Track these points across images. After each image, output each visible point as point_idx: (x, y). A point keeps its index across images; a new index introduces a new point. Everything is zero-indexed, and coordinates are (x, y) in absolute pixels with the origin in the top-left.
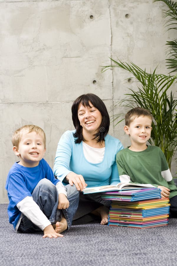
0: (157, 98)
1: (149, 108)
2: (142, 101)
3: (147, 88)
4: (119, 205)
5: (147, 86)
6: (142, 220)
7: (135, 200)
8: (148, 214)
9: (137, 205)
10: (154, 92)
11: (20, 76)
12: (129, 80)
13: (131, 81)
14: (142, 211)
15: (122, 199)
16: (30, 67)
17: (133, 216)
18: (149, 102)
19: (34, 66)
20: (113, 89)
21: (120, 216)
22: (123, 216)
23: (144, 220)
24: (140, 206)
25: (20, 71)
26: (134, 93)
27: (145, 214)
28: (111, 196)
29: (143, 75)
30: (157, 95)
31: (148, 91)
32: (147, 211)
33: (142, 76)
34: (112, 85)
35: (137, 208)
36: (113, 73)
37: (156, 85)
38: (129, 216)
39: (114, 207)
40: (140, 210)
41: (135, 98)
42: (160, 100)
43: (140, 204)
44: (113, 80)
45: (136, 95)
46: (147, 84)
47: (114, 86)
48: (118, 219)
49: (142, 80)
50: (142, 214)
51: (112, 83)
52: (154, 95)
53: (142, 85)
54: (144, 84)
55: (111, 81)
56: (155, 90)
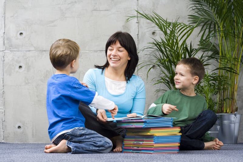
0: (177, 47)
1: (170, 57)
2: (163, 49)
3: (169, 37)
4: (133, 133)
5: (169, 35)
6: (153, 145)
7: (147, 126)
8: (159, 140)
9: (148, 132)
10: (175, 41)
11: (53, 26)
12: (154, 33)
13: (155, 34)
14: (154, 137)
15: (135, 126)
16: (62, 18)
17: (146, 143)
18: (170, 51)
19: (66, 17)
20: (138, 41)
21: (133, 143)
22: (136, 143)
23: (156, 145)
24: (151, 132)
25: (53, 22)
26: (156, 42)
27: (157, 140)
28: (125, 124)
29: (165, 24)
30: (177, 43)
31: (169, 41)
32: (158, 137)
33: (163, 25)
34: (137, 37)
35: (149, 134)
36: (138, 26)
37: (177, 34)
38: (141, 142)
39: (129, 135)
40: (151, 137)
41: (157, 46)
42: (180, 49)
43: (152, 131)
44: (138, 32)
45: (158, 44)
46: (169, 34)
47: (140, 37)
48: (132, 146)
49: (164, 30)
50: (153, 140)
51: (138, 35)
52: (174, 43)
53: (164, 35)
54: (166, 33)
55: (137, 34)
56: (176, 39)
